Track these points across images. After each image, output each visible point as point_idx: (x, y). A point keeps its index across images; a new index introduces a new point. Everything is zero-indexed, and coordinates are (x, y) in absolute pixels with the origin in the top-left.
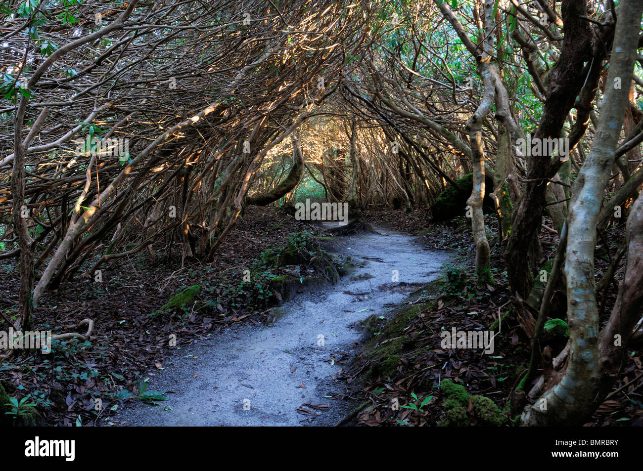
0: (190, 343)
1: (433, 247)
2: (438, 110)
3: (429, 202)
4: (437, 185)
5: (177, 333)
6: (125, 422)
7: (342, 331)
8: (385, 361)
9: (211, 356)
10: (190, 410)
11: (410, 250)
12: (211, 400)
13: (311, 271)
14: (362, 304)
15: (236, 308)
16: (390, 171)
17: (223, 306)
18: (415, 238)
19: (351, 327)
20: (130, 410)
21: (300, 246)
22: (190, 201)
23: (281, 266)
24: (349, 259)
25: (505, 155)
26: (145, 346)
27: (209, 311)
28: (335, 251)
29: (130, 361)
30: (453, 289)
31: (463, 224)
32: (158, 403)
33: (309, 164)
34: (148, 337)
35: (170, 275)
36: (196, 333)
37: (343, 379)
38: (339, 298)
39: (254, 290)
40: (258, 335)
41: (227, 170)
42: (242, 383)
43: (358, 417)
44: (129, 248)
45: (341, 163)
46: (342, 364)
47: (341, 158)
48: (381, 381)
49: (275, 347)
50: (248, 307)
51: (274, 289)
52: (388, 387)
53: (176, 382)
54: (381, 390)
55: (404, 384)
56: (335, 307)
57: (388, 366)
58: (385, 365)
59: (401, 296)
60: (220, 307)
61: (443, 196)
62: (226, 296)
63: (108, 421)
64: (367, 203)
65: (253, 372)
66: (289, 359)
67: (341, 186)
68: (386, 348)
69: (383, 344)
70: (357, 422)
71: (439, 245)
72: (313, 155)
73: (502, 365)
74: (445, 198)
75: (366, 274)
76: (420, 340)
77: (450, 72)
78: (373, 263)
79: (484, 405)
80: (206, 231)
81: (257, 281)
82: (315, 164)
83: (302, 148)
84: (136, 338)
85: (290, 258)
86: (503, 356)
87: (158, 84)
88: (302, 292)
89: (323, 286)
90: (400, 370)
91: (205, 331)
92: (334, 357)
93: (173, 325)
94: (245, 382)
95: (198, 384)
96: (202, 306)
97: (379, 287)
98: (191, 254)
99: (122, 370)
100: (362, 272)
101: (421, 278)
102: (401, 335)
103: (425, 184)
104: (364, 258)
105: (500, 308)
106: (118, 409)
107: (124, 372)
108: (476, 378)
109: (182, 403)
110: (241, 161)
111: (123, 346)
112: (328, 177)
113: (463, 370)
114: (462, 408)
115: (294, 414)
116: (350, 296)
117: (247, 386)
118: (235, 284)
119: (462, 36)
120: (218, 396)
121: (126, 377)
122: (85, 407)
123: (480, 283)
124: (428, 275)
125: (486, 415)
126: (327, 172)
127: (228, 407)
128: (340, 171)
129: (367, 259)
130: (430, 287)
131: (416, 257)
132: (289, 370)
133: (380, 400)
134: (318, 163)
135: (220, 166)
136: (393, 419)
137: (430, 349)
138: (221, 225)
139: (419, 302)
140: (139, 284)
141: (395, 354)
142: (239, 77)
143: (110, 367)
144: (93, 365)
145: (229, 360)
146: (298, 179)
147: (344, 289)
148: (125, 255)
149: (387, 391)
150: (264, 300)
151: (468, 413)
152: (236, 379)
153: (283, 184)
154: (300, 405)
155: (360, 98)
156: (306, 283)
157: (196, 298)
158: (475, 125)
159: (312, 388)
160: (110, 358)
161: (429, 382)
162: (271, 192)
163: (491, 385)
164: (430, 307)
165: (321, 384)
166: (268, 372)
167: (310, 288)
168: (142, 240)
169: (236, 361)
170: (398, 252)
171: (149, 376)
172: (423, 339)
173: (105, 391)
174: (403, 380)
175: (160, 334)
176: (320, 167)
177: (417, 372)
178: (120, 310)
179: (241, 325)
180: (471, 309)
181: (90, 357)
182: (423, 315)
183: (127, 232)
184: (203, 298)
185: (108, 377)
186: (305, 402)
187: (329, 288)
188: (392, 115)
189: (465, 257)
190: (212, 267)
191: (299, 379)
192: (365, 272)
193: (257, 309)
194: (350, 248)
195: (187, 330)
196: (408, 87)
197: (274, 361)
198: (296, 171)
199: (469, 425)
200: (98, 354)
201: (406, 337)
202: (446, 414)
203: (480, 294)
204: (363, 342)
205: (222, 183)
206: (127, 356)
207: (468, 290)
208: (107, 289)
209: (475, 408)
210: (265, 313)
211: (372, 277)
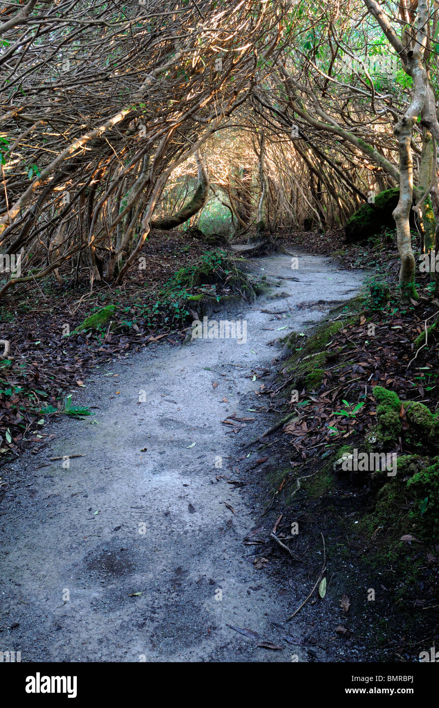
0: (108, 362)
1: (349, 267)
2: (353, 122)
3: (341, 222)
4: (351, 204)
5: (94, 352)
6: (53, 435)
7: (262, 349)
8: (308, 375)
9: (132, 373)
10: (116, 423)
11: (325, 269)
12: (136, 414)
13: (227, 290)
14: (281, 322)
15: (152, 327)
16: (301, 190)
17: (139, 326)
18: (328, 259)
19: (271, 344)
20: (56, 424)
21: (214, 265)
22: (95, 222)
23: (196, 286)
24: (264, 278)
25: (430, 165)
26: (64, 365)
27: (127, 331)
28: (249, 272)
29: (51, 379)
30: (376, 305)
31: (380, 243)
32: (83, 417)
33: (213, 184)
34: (65, 358)
35: (79, 299)
36: (114, 353)
37: (266, 393)
38: (257, 317)
39: (170, 311)
40: (177, 353)
41: (132, 189)
42: (165, 398)
43: (284, 427)
44: (34, 272)
45: (248, 184)
46: (264, 380)
47: (248, 177)
48: (306, 393)
49: (195, 364)
50: (164, 327)
51: (191, 308)
52: (313, 399)
53: (99, 398)
54: (306, 403)
55: (330, 396)
56: (253, 326)
57: (312, 379)
58: (310, 379)
59: (320, 314)
60: (136, 327)
61: (357, 215)
62: (142, 316)
63: (36, 434)
64: (277, 225)
65: (176, 388)
66: (209, 375)
67: (247, 208)
68: (308, 364)
69: (305, 360)
70: (284, 432)
71: (355, 264)
72: (218, 175)
73: (430, 375)
74: (359, 217)
75: (283, 293)
76: (343, 354)
77: (370, 78)
78: (289, 282)
79: (417, 410)
80: (113, 254)
81: (173, 301)
82: (221, 186)
83: (207, 167)
84: (53, 358)
85: (205, 278)
86: (430, 367)
87: (63, 90)
88: (219, 312)
89: (240, 306)
90: (325, 383)
91: (122, 351)
92: (255, 373)
93: (89, 345)
94: (168, 398)
95: (122, 399)
96: (118, 326)
97: (297, 306)
98: (98, 277)
99: (45, 387)
100: (279, 291)
101: (341, 296)
102: (323, 350)
103: (338, 203)
104: (279, 278)
105: (426, 321)
106: (45, 423)
107: (47, 389)
108: (403, 388)
109: (107, 417)
110: (147, 179)
111: (42, 365)
112: (234, 199)
113: (389, 381)
114: (395, 413)
115: (220, 426)
116: (268, 315)
117: (170, 401)
118: (150, 304)
119: (388, 33)
120: (142, 411)
121: (49, 394)
122: (12, 421)
123: (404, 298)
124: (347, 293)
125: (420, 419)
126: (234, 193)
127: (153, 421)
128: (247, 192)
129: (283, 279)
130: (351, 304)
131: (331, 277)
132: (211, 386)
133: (306, 412)
134: (223, 183)
135: (125, 185)
136: (319, 429)
137: (355, 362)
138: (128, 248)
139: (340, 319)
140: (49, 308)
141: (319, 368)
142: (148, 81)
143: (32, 384)
144: (15, 383)
145: (150, 378)
146: (203, 200)
147: (261, 308)
148: (32, 280)
149: (312, 403)
150: (180, 319)
151: (400, 418)
152: (158, 395)
153: (188, 207)
154: (224, 418)
155: (270, 109)
156: (222, 302)
157: (111, 318)
158: (405, 128)
159: (235, 402)
160: (31, 376)
161: (355, 393)
162: (176, 216)
163: (419, 394)
164: (352, 323)
165: (244, 399)
166: (190, 388)
167: (227, 307)
168: (48, 264)
169: (157, 379)
170: (313, 272)
171: (71, 393)
172: (346, 353)
173: (30, 407)
174: (328, 392)
175: (77, 354)
176: (226, 189)
177: (342, 384)
178: (33, 332)
179: (159, 345)
180: (394, 323)
181: (11, 375)
182: (345, 331)
183: (30, 257)
184: (119, 319)
185: (32, 393)
186: (230, 415)
187: (245, 307)
188: (306, 127)
189: (383, 275)
190: (122, 290)
191: (222, 394)
192: (282, 292)
193: (173, 329)
194: (263, 269)
195: (104, 350)
196: (323, 95)
197: (195, 378)
198: (201, 192)
199: (402, 429)
200: (19, 373)
201: (328, 352)
202: (378, 419)
203: (403, 308)
204: (284, 359)
205: (129, 203)
206: (47, 374)
207: (391, 305)
208: (16, 313)
209: (407, 413)
210: (182, 333)
211: (289, 296)
